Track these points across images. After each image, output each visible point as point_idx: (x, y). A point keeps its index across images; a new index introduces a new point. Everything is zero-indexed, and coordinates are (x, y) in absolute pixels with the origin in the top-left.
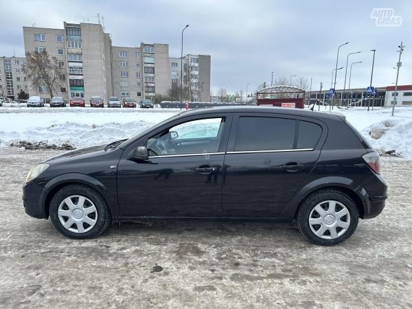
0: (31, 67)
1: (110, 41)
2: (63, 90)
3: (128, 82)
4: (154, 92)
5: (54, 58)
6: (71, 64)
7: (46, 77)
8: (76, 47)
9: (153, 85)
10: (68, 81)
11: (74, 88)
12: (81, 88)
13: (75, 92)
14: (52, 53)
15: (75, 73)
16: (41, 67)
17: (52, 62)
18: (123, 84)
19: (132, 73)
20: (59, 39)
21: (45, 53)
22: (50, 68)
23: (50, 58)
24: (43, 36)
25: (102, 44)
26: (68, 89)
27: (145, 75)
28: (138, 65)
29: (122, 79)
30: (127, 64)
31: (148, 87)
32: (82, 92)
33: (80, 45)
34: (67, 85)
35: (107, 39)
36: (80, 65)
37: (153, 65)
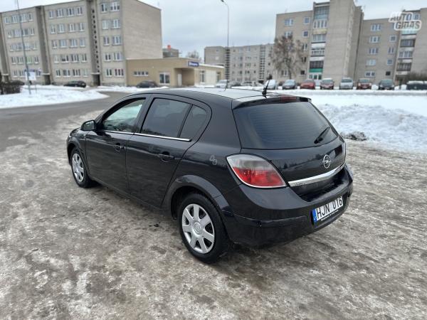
0: (277, 52)
1: (362, 15)
2: (303, 72)
3: (377, 60)
4: (409, 70)
5: (298, 41)
6: (314, 46)
7: (288, 60)
8: (322, 26)
9: (409, 61)
10: (309, 63)
11: (313, 70)
12: (320, 70)
13: (314, 74)
14: (298, 37)
15: (317, 54)
16: (285, 51)
17: (296, 46)
18: (370, 63)
19: (384, 49)
20: (307, 21)
21: (290, 37)
22: (293, 51)
23: (294, 42)
24: (292, 21)
25: (351, 19)
26: (307, 71)
27: (400, 49)
28: (393, 38)
29: (369, 57)
30: (379, 38)
31: (402, 64)
32: (320, 73)
33: (326, 24)
34: (306, 67)
35: (359, 12)
36: (323, 45)
37: (414, 37)
